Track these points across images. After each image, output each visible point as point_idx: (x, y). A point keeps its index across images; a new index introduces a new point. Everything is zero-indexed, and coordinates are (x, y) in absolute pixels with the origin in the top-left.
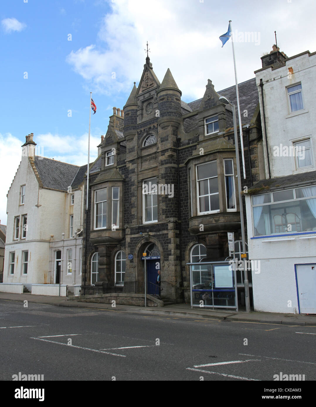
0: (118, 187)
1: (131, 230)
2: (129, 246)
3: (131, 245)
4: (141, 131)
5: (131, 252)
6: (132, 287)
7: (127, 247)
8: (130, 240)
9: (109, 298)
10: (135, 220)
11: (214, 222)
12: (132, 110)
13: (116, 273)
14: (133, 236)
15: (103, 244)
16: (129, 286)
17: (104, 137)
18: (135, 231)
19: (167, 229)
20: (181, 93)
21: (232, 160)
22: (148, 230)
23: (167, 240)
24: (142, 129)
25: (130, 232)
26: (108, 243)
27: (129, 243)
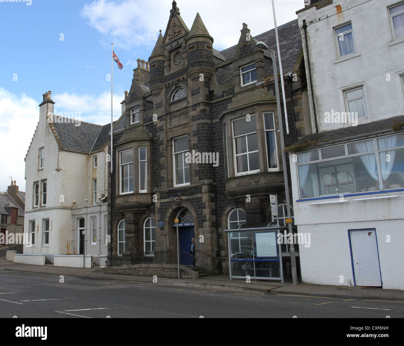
0: (145, 147)
1: (161, 194)
2: (159, 212)
3: (161, 210)
4: (169, 84)
5: (161, 218)
6: (163, 258)
7: (156, 213)
8: (160, 206)
9: (138, 269)
10: (165, 183)
11: (253, 183)
12: (158, 61)
13: (146, 242)
14: (163, 201)
15: (130, 210)
16: (160, 256)
17: (128, 92)
18: (165, 195)
19: (201, 192)
20: (212, 40)
21: (272, 113)
22: (179, 194)
23: (201, 204)
24: (170, 82)
25: (160, 197)
26: (136, 209)
27: (159, 209)
